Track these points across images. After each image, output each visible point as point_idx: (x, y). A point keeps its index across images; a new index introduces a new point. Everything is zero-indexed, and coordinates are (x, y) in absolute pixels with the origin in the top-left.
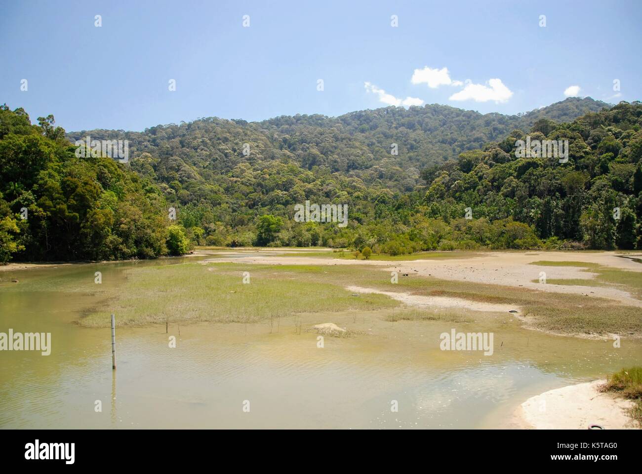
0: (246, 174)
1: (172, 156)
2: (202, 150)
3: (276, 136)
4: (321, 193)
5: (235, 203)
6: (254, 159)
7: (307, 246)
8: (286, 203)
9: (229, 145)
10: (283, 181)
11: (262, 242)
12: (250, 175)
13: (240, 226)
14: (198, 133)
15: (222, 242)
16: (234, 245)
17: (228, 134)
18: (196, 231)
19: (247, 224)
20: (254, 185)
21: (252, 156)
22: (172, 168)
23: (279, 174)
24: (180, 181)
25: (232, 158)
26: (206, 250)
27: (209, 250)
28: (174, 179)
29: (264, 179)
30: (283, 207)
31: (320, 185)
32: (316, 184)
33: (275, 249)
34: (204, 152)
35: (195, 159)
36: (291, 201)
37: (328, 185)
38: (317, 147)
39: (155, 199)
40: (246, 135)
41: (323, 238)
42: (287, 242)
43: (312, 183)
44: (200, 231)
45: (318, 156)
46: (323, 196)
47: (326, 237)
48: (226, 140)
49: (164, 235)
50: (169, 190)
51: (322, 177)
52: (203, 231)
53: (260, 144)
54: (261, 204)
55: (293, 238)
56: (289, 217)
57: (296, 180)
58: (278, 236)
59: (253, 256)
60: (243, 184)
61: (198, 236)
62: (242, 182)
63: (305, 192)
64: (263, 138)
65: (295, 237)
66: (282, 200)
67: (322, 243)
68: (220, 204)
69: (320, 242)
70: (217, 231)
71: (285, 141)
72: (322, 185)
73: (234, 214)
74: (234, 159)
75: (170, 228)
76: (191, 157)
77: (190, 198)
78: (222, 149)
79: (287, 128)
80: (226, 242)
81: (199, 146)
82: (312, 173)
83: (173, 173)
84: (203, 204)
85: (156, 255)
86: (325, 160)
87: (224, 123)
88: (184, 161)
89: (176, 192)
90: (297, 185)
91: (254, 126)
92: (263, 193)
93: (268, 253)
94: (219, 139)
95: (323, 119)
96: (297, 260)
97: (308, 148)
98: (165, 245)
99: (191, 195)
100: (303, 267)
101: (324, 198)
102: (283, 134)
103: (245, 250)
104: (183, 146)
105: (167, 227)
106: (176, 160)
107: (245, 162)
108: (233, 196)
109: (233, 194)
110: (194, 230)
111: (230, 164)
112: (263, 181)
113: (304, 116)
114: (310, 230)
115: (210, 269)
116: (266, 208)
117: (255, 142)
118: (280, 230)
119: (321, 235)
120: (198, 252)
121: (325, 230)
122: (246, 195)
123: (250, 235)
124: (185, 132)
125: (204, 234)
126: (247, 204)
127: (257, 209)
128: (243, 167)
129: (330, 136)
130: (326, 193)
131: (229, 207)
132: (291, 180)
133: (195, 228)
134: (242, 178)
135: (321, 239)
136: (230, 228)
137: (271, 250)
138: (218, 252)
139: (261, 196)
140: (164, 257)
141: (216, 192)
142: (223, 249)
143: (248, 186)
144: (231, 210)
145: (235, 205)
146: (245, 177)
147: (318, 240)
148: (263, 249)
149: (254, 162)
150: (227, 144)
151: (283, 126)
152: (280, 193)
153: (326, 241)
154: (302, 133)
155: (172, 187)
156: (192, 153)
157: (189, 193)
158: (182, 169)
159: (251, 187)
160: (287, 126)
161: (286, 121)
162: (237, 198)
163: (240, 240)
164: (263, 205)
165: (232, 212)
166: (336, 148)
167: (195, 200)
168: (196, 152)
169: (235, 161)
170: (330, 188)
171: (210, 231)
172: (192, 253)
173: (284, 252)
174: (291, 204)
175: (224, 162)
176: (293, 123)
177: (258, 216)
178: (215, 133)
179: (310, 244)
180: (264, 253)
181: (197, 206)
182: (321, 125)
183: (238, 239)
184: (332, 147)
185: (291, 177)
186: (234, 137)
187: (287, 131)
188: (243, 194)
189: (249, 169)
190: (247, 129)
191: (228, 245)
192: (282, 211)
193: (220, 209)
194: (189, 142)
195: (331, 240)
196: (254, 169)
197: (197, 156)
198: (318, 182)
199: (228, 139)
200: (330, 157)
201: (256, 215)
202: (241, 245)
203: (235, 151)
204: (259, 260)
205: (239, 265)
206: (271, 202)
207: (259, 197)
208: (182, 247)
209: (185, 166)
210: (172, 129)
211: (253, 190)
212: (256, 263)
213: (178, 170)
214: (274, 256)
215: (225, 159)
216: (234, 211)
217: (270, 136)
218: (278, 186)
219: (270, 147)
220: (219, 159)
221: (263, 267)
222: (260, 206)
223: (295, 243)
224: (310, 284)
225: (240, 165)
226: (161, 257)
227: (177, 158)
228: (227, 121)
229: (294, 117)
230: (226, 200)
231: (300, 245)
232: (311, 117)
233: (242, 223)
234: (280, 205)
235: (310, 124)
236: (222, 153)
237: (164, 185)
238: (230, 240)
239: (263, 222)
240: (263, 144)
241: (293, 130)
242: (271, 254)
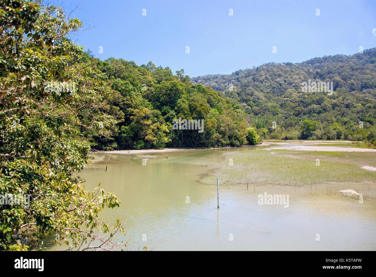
0: (293, 95)
1: (248, 87)
2: (265, 83)
3: (311, 71)
4: (342, 105)
5: (286, 114)
6: (298, 86)
7: (334, 139)
8: (319, 113)
9: (282, 79)
10: (317, 99)
11: (304, 137)
12: (296, 96)
13: (290, 127)
14: (263, 73)
15: (279, 137)
16: (286, 139)
17: (281, 72)
18: (263, 130)
19: (295, 126)
20: (298, 102)
21: (297, 84)
22: (248, 94)
23: (314, 94)
24: (253, 102)
25: (284, 86)
26: (269, 142)
27: (271, 141)
28: (249, 100)
29: (305, 98)
30: (317, 115)
31: (342, 100)
32: (339, 100)
33: (312, 141)
34: (267, 84)
35: (262, 88)
36: (322, 111)
37: (347, 100)
38: (339, 76)
39: (240, 112)
40: (292, 71)
41: (345, 134)
42: (320, 137)
43: (336, 99)
44: (266, 130)
45: (340, 82)
46: (344, 107)
47: (347, 133)
48: (280, 76)
49: (245, 133)
50: (247, 107)
51: (343, 95)
52: (267, 130)
53: (301, 77)
54: (303, 114)
55: (324, 134)
56: (321, 121)
57: (325, 97)
58: (314, 133)
59: (298, 145)
60: (291, 102)
61: (264, 134)
62: (291, 100)
63: (331, 105)
64: (303, 72)
65: (325, 134)
66: (317, 110)
67: (344, 137)
68: (277, 114)
69: (342, 137)
70: (276, 131)
71: (317, 73)
72: (343, 100)
73: (286, 120)
74: (285, 87)
75: (248, 129)
76: (259, 87)
77: (259, 111)
78: (278, 81)
79: (318, 65)
80: (282, 137)
81: (264, 80)
82: (336, 93)
83: (249, 97)
84: (267, 114)
85: (241, 144)
86: (345, 83)
87: (278, 65)
88: (255, 90)
89: (251, 108)
90: (326, 101)
91: (297, 66)
92: (304, 107)
93: (308, 144)
94: (276, 75)
95: (343, 57)
96: (328, 148)
97: (333, 77)
98: (245, 139)
99: (260, 109)
100: (331, 153)
101: (345, 108)
102: (316, 69)
103: (293, 142)
104: (254, 81)
105: (247, 129)
106: (250, 89)
107: (292, 88)
108: (286, 109)
109: (285, 108)
110: (262, 130)
111: (283, 90)
112: (304, 99)
113: (330, 56)
114: (336, 129)
115: (272, 153)
116: (306, 116)
117: (298, 75)
118: (315, 129)
119: (343, 132)
120: (264, 143)
121: (346, 129)
122: (293, 108)
123: (296, 133)
124: (255, 73)
125: (268, 132)
126: (294, 114)
127: (300, 117)
128: (291, 91)
129: (348, 68)
130: (346, 105)
131: (283, 116)
132: (322, 98)
133: (262, 128)
134: (291, 98)
135: (343, 135)
136: (284, 129)
137: (309, 142)
138: (276, 143)
139: (303, 109)
140: (245, 146)
141: (275, 107)
142: (280, 141)
143: (294, 103)
144: (284, 118)
145: (287, 115)
146: (292, 97)
147: (341, 135)
148: (304, 141)
149: (298, 88)
150: (281, 78)
151: (316, 64)
152: (315, 106)
153: (347, 136)
154: (328, 68)
155: (249, 105)
156: (260, 84)
157: (259, 108)
158: (254, 94)
159: (296, 104)
160: (318, 64)
161: (318, 61)
162: (288, 111)
163: (290, 136)
164: (304, 114)
165: (285, 119)
166: (352, 75)
167: (262, 112)
168: (262, 84)
169: (285, 88)
170: (349, 102)
171: (272, 131)
172: (261, 143)
173: (318, 143)
174: (323, 113)
175: (279, 89)
176: (322, 62)
177: (301, 121)
178: (273, 71)
179: (336, 138)
180: (305, 144)
181: (264, 116)
182: (341, 61)
183: (288, 135)
184: (350, 75)
185: (322, 96)
186: (285, 73)
187: (318, 67)
188: (292, 108)
189: (295, 92)
190: (293, 68)
191: (283, 139)
192: (317, 118)
193: (278, 117)
194: (258, 78)
195: (350, 135)
196: (298, 92)
197: (263, 86)
198: (341, 98)
199: (281, 75)
200: (348, 82)
201: (300, 120)
202: (291, 139)
203: (285, 81)
204: (302, 148)
205: (290, 151)
206: (310, 112)
207: (302, 109)
208: (255, 140)
209: (256, 93)
210: (247, 71)
211: (298, 105)
212: (300, 150)
213: (252, 95)
214: (312, 146)
215: (280, 87)
216: (286, 118)
217: (307, 71)
218: (313, 102)
219: (307, 78)
220: (276, 87)
221: (305, 152)
222: (302, 115)
223: (326, 137)
224: (336, 164)
225: (289, 90)
226: (244, 146)
227: (251, 88)
228: (280, 64)
229: (322, 58)
230: (281, 112)
231: (329, 139)
232: (335, 57)
233: (291, 125)
234: (315, 114)
235: (334, 61)
236: (278, 83)
237: (244, 104)
238: (284, 135)
239: (305, 124)
240: (303, 76)
241: (322, 66)
242: (309, 145)
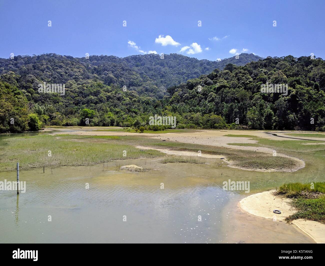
0: (73, 86)
1: (28, 74)
2: (46, 72)
3: (90, 66)
4: (115, 98)
5: (67, 102)
6: (78, 78)
7: (108, 126)
8: (96, 103)
9: (63, 70)
10: (94, 91)
11: (82, 124)
12: (76, 87)
13: (70, 115)
14: (44, 62)
15: (60, 124)
16: (67, 125)
17: (62, 64)
18: (44, 117)
19: (75, 114)
20: (78, 93)
21: (77, 77)
22: (28, 81)
23: (92, 87)
24: (33, 89)
25: (65, 77)
26: (51, 128)
27: (53, 127)
28: (30, 87)
29: (84, 90)
30: (94, 105)
31: (114, 94)
32: (113, 93)
33: (91, 127)
34: (48, 73)
35: (42, 77)
36: (99, 102)
37: (119, 94)
38: (112, 73)
39: (21, 98)
40: (73, 65)
41: (117, 122)
42: (97, 124)
43: (110, 93)
44: (47, 117)
45: (113, 78)
46: (116, 100)
47: (119, 121)
48: (61, 67)
49: (27, 119)
50: (27, 94)
51: (115, 90)
52: (48, 117)
53: (81, 71)
54: (82, 103)
55: (100, 122)
56: (98, 110)
57: (101, 90)
58: (92, 121)
59: (79, 131)
60: (71, 92)
61: (45, 120)
62: (71, 90)
63: (106, 97)
64: (83, 67)
65: (101, 121)
66: (94, 101)
67: (116, 124)
68: (58, 102)
69: (115, 124)
70: (57, 118)
71: (95, 69)
72: (115, 94)
73: (67, 108)
74: (66, 78)
75: (30, 115)
76: (40, 76)
77: (40, 98)
78: (59, 72)
79: (96, 62)
80: (63, 124)
81: (45, 69)
82: (110, 87)
83: (29, 84)
84: (48, 102)
85: (22, 130)
86: (117, 80)
87: (59, 57)
88: (36, 77)
89: (32, 95)
90: (102, 93)
91: (77, 60)
92: (83, 97)
93: (87, 129)
94: (57, 66)
95: (116, 58)
96: (105, 133)
97: (108, 74)
98: (27, 125)
99: (41, 97)
100: (110, 136)
101: (117, 101)
102: (94, 65)
103: (74, 128)
104: (35, 69)
105: (28, 115)
106: (31, 77)
107: (72, 80)
108: (66, 98)
109: (66, 97)
110: (43, 117)
111: (64, 81)
112: (83, 91)
113: (106, 56)
114: (110, 117)
115: (57, 138)
116: (85, 105)
117: (78, 69)
118: (93, 117)
119: (115, 120)
120: (47, 129)
121: (118, 117)
122: (73, 98)
123: (75, 120)
124: (36, 61)
125: (49, 119)
126: (74, 103)
127: (80, 106)
128: (71, 83)
129: (120, 68)
130: (118, 98)
131: (63, 104)
132: (99, 90)
133: (43, 115)
134: (71, 89)
135: (116, 122)
136: (64, 116)
137: (88, 128)
138: (58, 129)
139: (82, 99)
140: (27, 132)
141: (56, 96)
142: (61, 127)
143: (74, 93)
144: (65, 106)
145: (67, 103)
146: (72, 88)
147: (114, 123)
148: (84, 127)
149: (78, 80)
150: (62, 69)
151: (93, 61)
152: (93, 97)
153: (118, 123)
154: (104, 65)
155: (29, 92)
156: (41, 73)
157: (39, 96)
158: (35, 82)
159: (76, 94)
160: (96, 61)
161: (96, 58)
162: (68, 100)
163: (71, 122)
164: (83, 104)
165: (66, 107)
166: (123, 74)
167: (43, 100)
168: (43, 73)
169: (66, 79)
170: (120, 96)
171: (53, 117)
172: (43, 129)
173: (97, 129)
174: (99, 104)
175: (60, 79)
176: (99, 60)
177: (80, 109)
178: (54, 62)
179: (110, 125)
180: (85, 129)
181: (45, 103)
182: (115, 62)
183: (69, 122)
184: (121, 74)
185: (99, 89)
186: (66, 65)
187: (96, 64)
188: (72, 97)
189: (75, 84)
190: (73, 62)
191: (63, 125)
192: (94, 107)
193: (59, 105)
194: (39, 67)
195: (121, 123)
196: (78, 84)
197: (44, 75)
198: (114, 92)
199: (62, 66)
200: (120, 79)
201: (79, 109)
202: (71, 125)
203: (66, 73)
204: (83, 133)
205: (73, 136)
206: (88, 102)
207: (81, 99)
208: (37, 126)
209: (36, 81)
210: (27, 58)
211: (77, 95)
212: (82, 134)
213: (32, 83)
214: (91, 131)
215: (61, 78)
216: (66, 106)
217: (86, 66)
218: (91, 94)
219: (86, 72)
220: (57, 77)
221: (87, 136)
222: (81, 104)
223: (102, 124)
224: (116, 145)
225: (70, 81)
226: (25, 132)
227: (31, 75)
228: (62, 56)
229: (100, 56)
230: (62, 100)
231: (104, 125)
232: (109, 57)
233: (71, 113)
234: (92, 104)
235: (109, 61)
236: (59, 74)
237: (23, 90)
238: (65, 122)
239: (84, 112)
240: (82, 70)
241: (99, 64)
242: (89, 130)
